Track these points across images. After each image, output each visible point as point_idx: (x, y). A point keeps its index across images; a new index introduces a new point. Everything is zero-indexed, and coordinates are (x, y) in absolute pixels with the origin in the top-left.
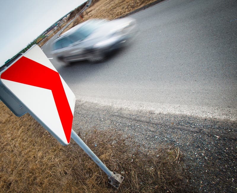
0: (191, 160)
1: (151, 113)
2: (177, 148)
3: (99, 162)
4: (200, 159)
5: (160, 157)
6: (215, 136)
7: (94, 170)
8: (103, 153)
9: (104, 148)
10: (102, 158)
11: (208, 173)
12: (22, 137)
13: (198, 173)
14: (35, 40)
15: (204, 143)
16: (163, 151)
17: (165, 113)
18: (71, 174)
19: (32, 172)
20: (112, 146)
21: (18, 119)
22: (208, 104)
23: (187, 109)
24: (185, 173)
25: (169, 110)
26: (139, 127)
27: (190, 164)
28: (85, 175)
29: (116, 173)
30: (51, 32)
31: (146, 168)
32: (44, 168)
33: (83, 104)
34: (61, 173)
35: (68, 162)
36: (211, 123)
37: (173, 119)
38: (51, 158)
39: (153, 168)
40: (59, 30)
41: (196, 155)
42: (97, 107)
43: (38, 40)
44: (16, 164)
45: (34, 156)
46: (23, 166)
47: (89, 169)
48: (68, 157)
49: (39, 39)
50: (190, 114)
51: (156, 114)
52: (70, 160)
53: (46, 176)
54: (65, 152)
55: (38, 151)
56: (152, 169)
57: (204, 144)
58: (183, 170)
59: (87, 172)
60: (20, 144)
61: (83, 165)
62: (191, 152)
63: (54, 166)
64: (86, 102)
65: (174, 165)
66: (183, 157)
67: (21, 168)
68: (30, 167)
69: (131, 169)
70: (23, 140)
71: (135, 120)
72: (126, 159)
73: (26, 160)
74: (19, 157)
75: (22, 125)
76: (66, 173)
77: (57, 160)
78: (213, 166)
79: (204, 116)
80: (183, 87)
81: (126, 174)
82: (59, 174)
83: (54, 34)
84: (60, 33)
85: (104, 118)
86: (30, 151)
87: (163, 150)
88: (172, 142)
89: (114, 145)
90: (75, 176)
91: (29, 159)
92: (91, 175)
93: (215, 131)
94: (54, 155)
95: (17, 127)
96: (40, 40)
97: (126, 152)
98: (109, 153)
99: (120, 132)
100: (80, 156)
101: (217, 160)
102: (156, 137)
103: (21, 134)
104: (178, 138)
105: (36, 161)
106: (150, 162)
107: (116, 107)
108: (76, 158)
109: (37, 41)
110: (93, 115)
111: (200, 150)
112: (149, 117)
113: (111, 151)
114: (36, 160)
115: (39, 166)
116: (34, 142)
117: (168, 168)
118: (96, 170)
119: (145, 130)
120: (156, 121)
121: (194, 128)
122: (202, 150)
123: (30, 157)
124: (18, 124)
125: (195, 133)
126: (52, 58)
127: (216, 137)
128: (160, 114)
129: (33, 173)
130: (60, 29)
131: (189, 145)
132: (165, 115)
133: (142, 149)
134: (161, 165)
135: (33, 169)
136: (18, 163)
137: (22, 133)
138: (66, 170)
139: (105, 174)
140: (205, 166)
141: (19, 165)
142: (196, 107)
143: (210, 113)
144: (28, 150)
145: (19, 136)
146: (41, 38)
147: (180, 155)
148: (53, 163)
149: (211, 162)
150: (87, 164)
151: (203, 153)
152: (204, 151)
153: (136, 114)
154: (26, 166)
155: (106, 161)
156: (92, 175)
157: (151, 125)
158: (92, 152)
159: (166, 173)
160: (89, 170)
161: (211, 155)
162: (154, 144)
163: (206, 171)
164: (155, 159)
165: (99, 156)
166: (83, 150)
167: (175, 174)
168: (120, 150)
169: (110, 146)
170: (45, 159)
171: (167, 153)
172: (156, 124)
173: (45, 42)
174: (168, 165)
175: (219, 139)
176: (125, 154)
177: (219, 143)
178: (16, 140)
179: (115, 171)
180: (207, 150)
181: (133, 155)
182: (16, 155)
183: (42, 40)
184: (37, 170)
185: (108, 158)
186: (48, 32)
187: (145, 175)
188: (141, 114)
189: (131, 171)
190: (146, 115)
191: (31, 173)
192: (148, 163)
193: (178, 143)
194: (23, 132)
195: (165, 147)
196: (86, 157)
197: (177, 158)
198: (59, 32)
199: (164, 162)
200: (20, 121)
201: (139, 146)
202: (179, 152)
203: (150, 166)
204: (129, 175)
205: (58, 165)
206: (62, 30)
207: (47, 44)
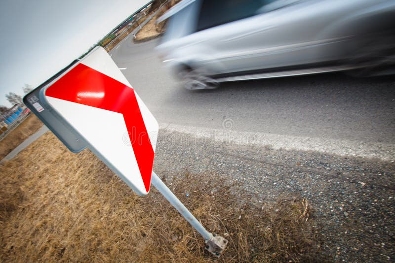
0: (324, 216)
1: (268, 148)
2: (305, 200)
3: (192, 220)
4: (337, 215)
5: (279, 211)
6: (359, 182)
7: (185, 231)
8: (197, 207)
9: (200, 199)
10: (196, 213)
11: (348, 235)
12: (81, 182)
13: (334, 235)
14: (101, 41)
15: (343, 192)
16: (284, 204)
17: (287, 149)
18: (151, 237)
19: (95, 233)
20: (211, 195)
21: (75, 156)
22: (349, 136)
23: (320, 144)
24: (316, 236)
25: (293, 144)
26: (250, 168)
27: (323, 222)
28: (171, 238)
29: (216, 234)
30: (124, 30)
31: (259, 228)
32: (112, 228)
34: (136, 235)
35: (146, 219)
36: (354, 163)
37: (299, 157)
38: (123, 213)
39: (269, 227)
40: (135, 28)
41: (332, 209)
43: (105, 42)
44: (72, 221)
45: (99, 210)
46: (83, 224)
47: (178, 229)
48: (147, 212)
49: (106, 40)
50: (324, 151)
51: (275, 151)
52: (151, 216)
53: (116, 238)
54: (143, 204)
55: (105, 202)
56: (269, 229)
57: (343, 194)
58: (313, 230)
59: (174, 234)
60: (77, 192)
61: (170, 223)
62: (325, 205)
63: (127, 225)
64: (174, 132)
65: (301, 224)
66: (313, 212)
67: (79, 227)
68: (93, 226)
69: (238, 230)
70: (82, 186)
71: (245, 159)
72: (232, 215)
73: (87, 216)
74: (76, 211)
75: (81, 166)
76: (144, 235)
77: (131, 216)
78: (356, 225)
79: (344, 154)
80: (314, 111)
81: (231, 236)
82: (134, 236)
83: (128, 34)
84: (137, 32)
85: (200, 155)
86: (92, 203)
87: (285, 202)
88: (298, 191)
89: (213, 194)
90: (158, 239)
91: (91, 214)
92: (180, 238)
93: (359, 176)
94: (126, 209)
95: (73, 167)
96: (107, 42)
97: (231, 204)
98: (207, 207)
99: (222, 176)
100: (165, 211)
101: (361, 217)
102: (275, 183)
103: (79, 178)
104: (306, 185)
105: (102, 217)
106: (265, 219)
108: (159, 213)
109: (103, 43)
110: (184, 151)
111: (337, 203)
112: (265, 154)
113: (210, 204)
114: (100, 215)
115: (105, 225)
116: (98, 190)
117: (291, 229)
118: (187, 231)
119: (259, 173)
120: (276, 160)
121: (330, 170)
122: (340, 202)
123: (92, 211)
124: (75, 163)
125: (330, 179)
126: (125, 69)
127: (360, 184)
128: (281, 149)
129: (96, 235)
130: (137, 26)
131: (322, 196)
132: (289, 152)
133: (255, 201)
134: (282, 223)
135: (96, 229)
136: (75, 220)
137: (81, 177)
138: (144, 231)
139: (201, 236)
140: (344, 224)
141: (77, 223)
142: (333, 141)
143: (353, 149)
144: (90, 201)
145: (77, 181)
146: (109, 38)
147: (308, 210)
148: (125, 220)
149: (353, 220)
150: (174, 221)
151: (341, 206)
152: (343, 204)
153: (246, 150)
154: (86, 225)
155: (203, 218)
156: (182, 238)
157: (268, 166)
158: (182, 205)
159: (288, 235)
160: (177, 231)
161: (353, 210)
162: (272, 193)
163: (346, 232)
164: (273, 216)
165: (192, 210)
166: (169, 203)
167: (302, 236)
168: (222, 202)
169: (208, 196)
170: (114, 215)
171: (291, 207)
172: (275, 165)
173: (115, 44)
174: (291, 223)
175: (365, 187)
176: (230, 207)
177: (364, 193)
178: (72, 186)
179: (216, 233)
180: (347, 202)
181: (242, 210)
182: (71, 208)
183: (111, 41)
184: (102, 231)
185: (204, 213)
186: (119, 30)
187: (259, 238)
188: (253, 150)
189: (238, 232)
190: (261, 152)
191: (93, 234)
192: (263, 221)
193: (306, 192)
194: (82, 175)
195: (287, 198)
196: (174, 213)
197: (304, 213)
198: (136, 30)
199: (286, 219)
200: (78, 159)
201: (250, 195)
202: (307, 205)
203: (266, 225)
204: (235, 237)
205: (133, 223)
206: (141, 27)
207: (118, 47)
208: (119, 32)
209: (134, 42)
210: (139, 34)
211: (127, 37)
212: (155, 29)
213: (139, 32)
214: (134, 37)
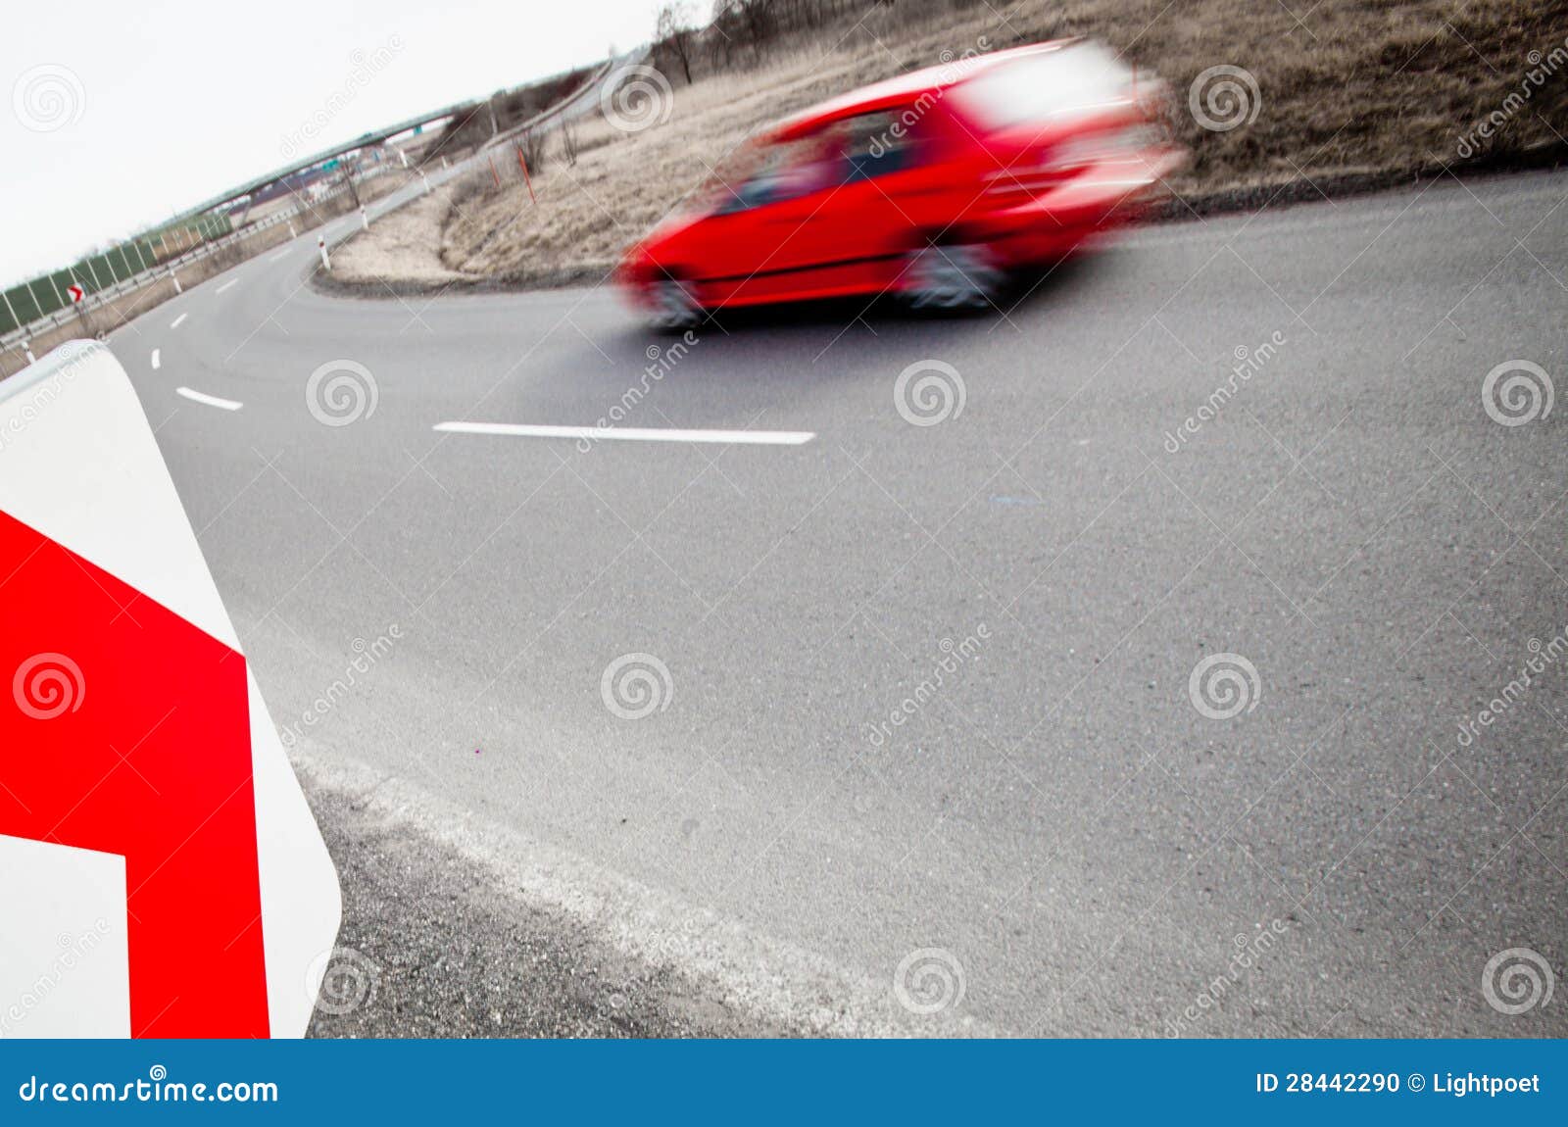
14: (150, 233)
30: (279, 211)
33: (377, 839)
40: (337, 214)
42: (476, 899)
43: (170, 240)
49: (176, 234)
64: (404, 831)
83: (293, 232)
84: (339, 237)
85: (512, 1006)
96: (180, 246)
107: (623, 947)
109: (157, 243)
110: (429, 958)
130: (350, 210)
146: (193, 230)
173: (216, 265)
183: (199, 245)
186: (255, 203)
198: (337, 228)
206: (365, 221)
207: (227, 283)
208: (255, 213)
209: (315, 282)
210: (349, 248)
211: (284, 252)
212: (436, 247)
213: (350, 239)
214: (321, 261)
